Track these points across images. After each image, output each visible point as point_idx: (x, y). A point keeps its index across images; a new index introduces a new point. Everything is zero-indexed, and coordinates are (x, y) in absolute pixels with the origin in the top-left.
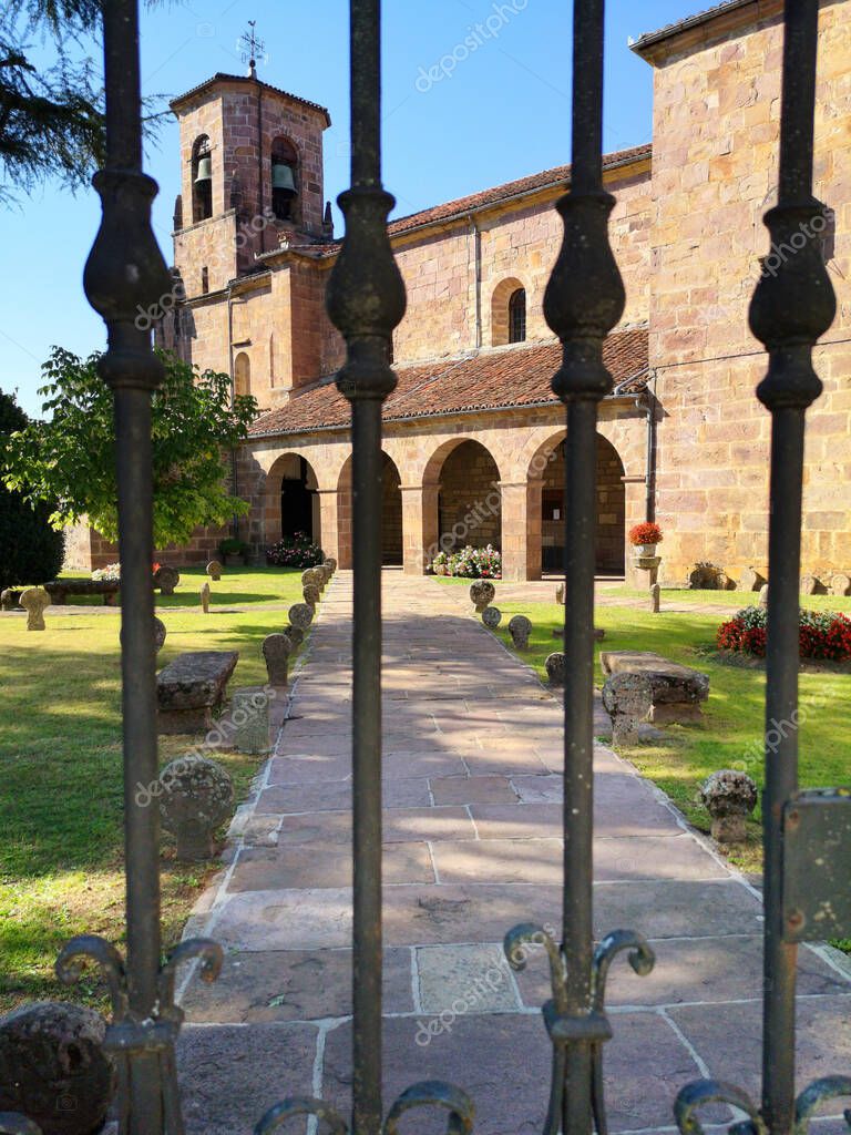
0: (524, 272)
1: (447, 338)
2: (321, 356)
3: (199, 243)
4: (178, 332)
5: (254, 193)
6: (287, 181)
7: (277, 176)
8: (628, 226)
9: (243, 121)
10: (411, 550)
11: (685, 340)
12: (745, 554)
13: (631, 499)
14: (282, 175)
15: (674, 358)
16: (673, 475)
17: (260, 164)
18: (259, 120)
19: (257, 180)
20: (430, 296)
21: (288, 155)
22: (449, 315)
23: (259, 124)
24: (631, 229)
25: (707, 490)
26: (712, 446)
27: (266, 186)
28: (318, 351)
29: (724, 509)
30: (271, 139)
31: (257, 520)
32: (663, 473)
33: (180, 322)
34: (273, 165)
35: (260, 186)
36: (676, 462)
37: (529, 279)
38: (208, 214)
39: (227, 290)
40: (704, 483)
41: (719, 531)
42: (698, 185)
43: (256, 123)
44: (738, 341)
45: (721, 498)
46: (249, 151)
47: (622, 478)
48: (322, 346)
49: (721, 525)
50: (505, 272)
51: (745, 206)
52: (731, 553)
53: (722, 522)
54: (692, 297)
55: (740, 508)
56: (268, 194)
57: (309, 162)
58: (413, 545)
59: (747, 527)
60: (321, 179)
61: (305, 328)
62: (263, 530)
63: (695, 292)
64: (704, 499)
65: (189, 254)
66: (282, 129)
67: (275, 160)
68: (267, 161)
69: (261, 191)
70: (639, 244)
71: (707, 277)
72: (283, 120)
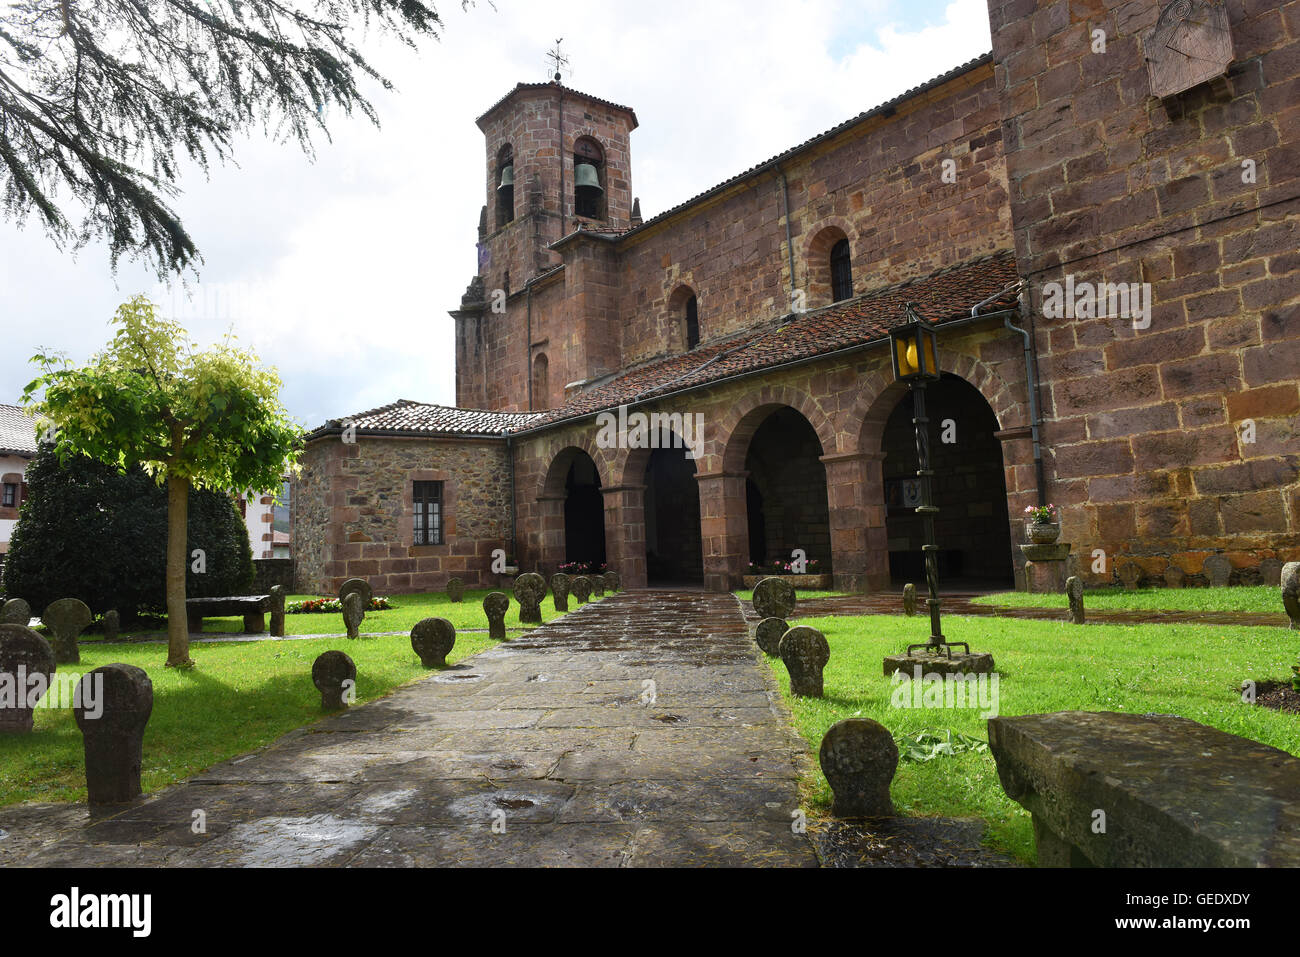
0: (845, 218)
1: (760, 305)
2: (621, 346)
3: (501, 249)
4: (479, 340)
5: (555, 192)
6: (591, 178)
7: (581, 175)
8: (968, 144)
9: (544, 124)
10: (712, 559)
11: (1064, 232)
12: (1205, 531)
13: (1013, 463)
14: (586, 174)
15: (1055, 257)
16: (1074, 422)
17: (562, 163)
18: (561, 123)
19: (558, 178)
20: (737, 262)
21: (593, 154)
22: (761, 277)
23: (561, 127)
24: (972, 148)
25: (1131, 438)
26: (1129, 372)
27: (569, 185)
28: (617, 341)
29: (1162, 465)
30: (574, 140)
31: (535, 532)
32: (1057, 419)
33: (482, 331)
34: (575, 165)
35: (561, 185)
36: (1076, 402)
37: (851, 224)
38: (511, 218)
39: (526, 290)
40: (1125, 428)
41: (1158, 500)
42: (1056, 32)
43: (557, 125)
44: (1149, 218)
45: (1155, 449)
46: (550, 152)
47: (996, 434)
48: (622, 334)
49: (1161, 490)
50: (822, 222)
51: (1129, 42)
52: (1181, 532)
53: (1162, 485)
54: (1070, 171)
55: (1188, 461)
56: (570, 192)
57: (614, 159)
58: (715, 552)
59: (1202, 489)
60: (628, 175)
61: (602, 314)
62: (542, 544)
63: (1072, 165)
64: (1126, 451)
65: (492, 261)
66: (586, 130)
67: (578, 160)
68: (569, 160)
69: (562, 190)
70: (984, 163)
71: (1087, 144)
72: (586, 121)
